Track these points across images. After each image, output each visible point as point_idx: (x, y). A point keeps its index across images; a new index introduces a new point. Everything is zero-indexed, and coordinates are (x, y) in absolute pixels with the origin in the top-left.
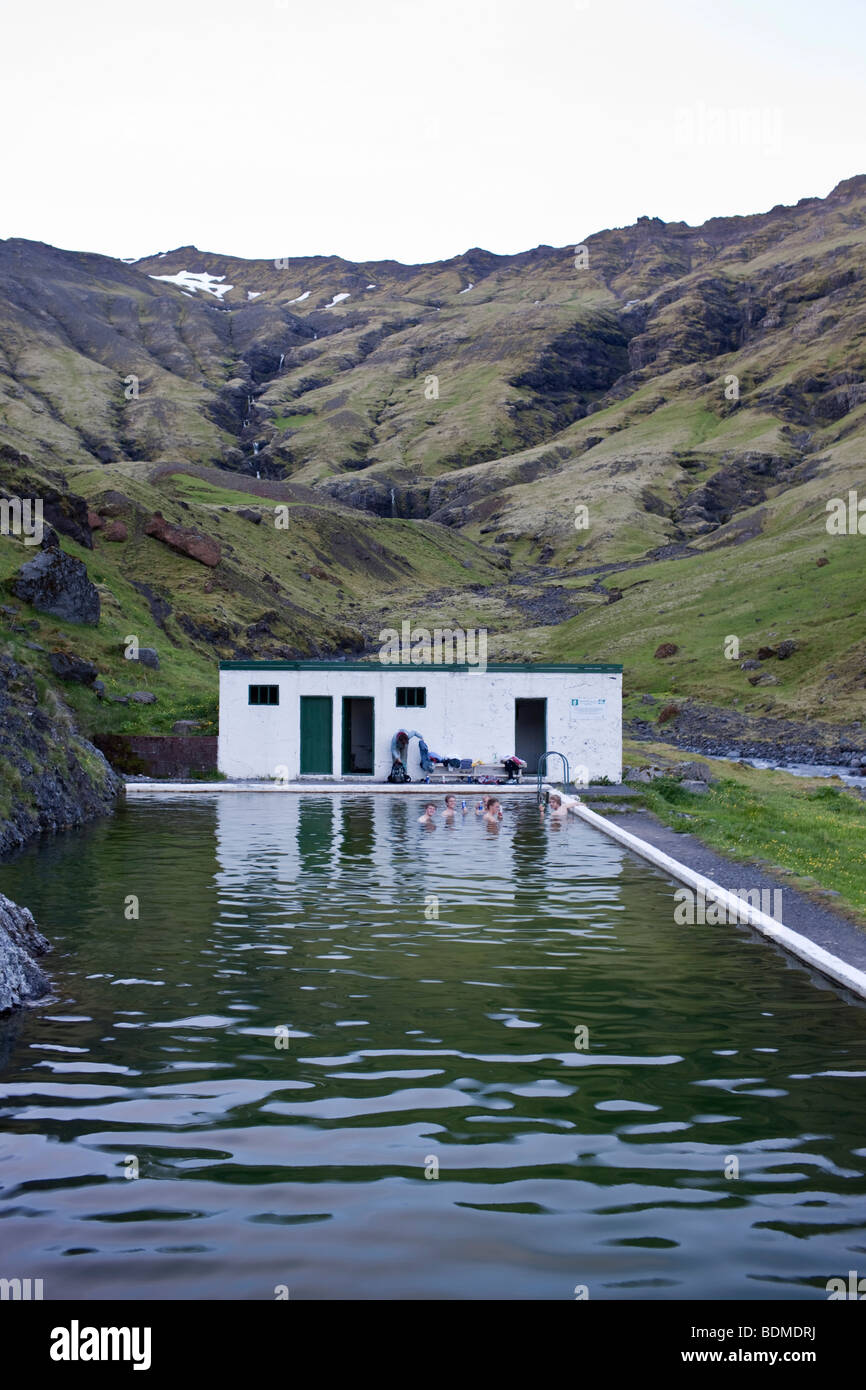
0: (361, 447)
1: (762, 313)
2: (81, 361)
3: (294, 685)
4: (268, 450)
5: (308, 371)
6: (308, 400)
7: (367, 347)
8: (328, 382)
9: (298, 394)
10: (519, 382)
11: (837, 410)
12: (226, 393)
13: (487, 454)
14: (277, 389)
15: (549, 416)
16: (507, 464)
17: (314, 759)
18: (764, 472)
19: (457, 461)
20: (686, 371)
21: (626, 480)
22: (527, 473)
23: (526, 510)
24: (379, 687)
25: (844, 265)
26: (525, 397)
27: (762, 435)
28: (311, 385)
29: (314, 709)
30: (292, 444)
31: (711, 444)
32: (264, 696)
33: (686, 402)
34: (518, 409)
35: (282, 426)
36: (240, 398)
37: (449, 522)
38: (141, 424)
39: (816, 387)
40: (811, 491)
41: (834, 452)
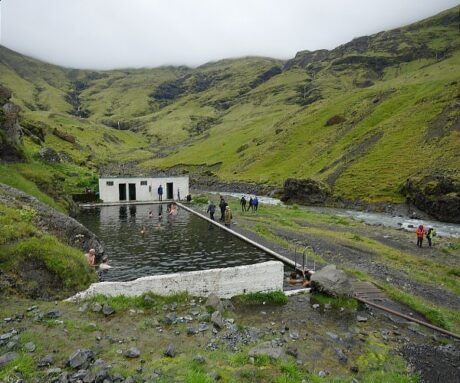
0: (109, 110)
1: (210, 83)
2: (22, 80)
3: (117, 182)
4: (83, 109)
5: (93, 89)
6: (93, 96)
7: (110, 83)
8: (98, 92)
9: (91, 95)
10: (151, 96)
11: (227, 107)
12: (69, 93)
13: (143, 114)
14: (84, 93)
15: (158, 105)
16: (148, 117)
17: (122, 196)
18: (211, 120)
19: (135, 115)
20: (192, 96)
21: (178, 122)
22: (154, 119)
23: (153, 129)
24: (137, 181)
25: (228, 72)
26: (153, 99)
27: (210, 112)
28: (94, 93)
29: (122, 187)
30: (89, 108)
31: (198, 114)
32: (111, 184)
33: (192, 103)
34: (150, 103)
35: (86, 104)
36: (73, 95)
37: (134, 131)
38: (43, 100)
39: (222, 102)
40: (221, 126)
41: (226, 117)
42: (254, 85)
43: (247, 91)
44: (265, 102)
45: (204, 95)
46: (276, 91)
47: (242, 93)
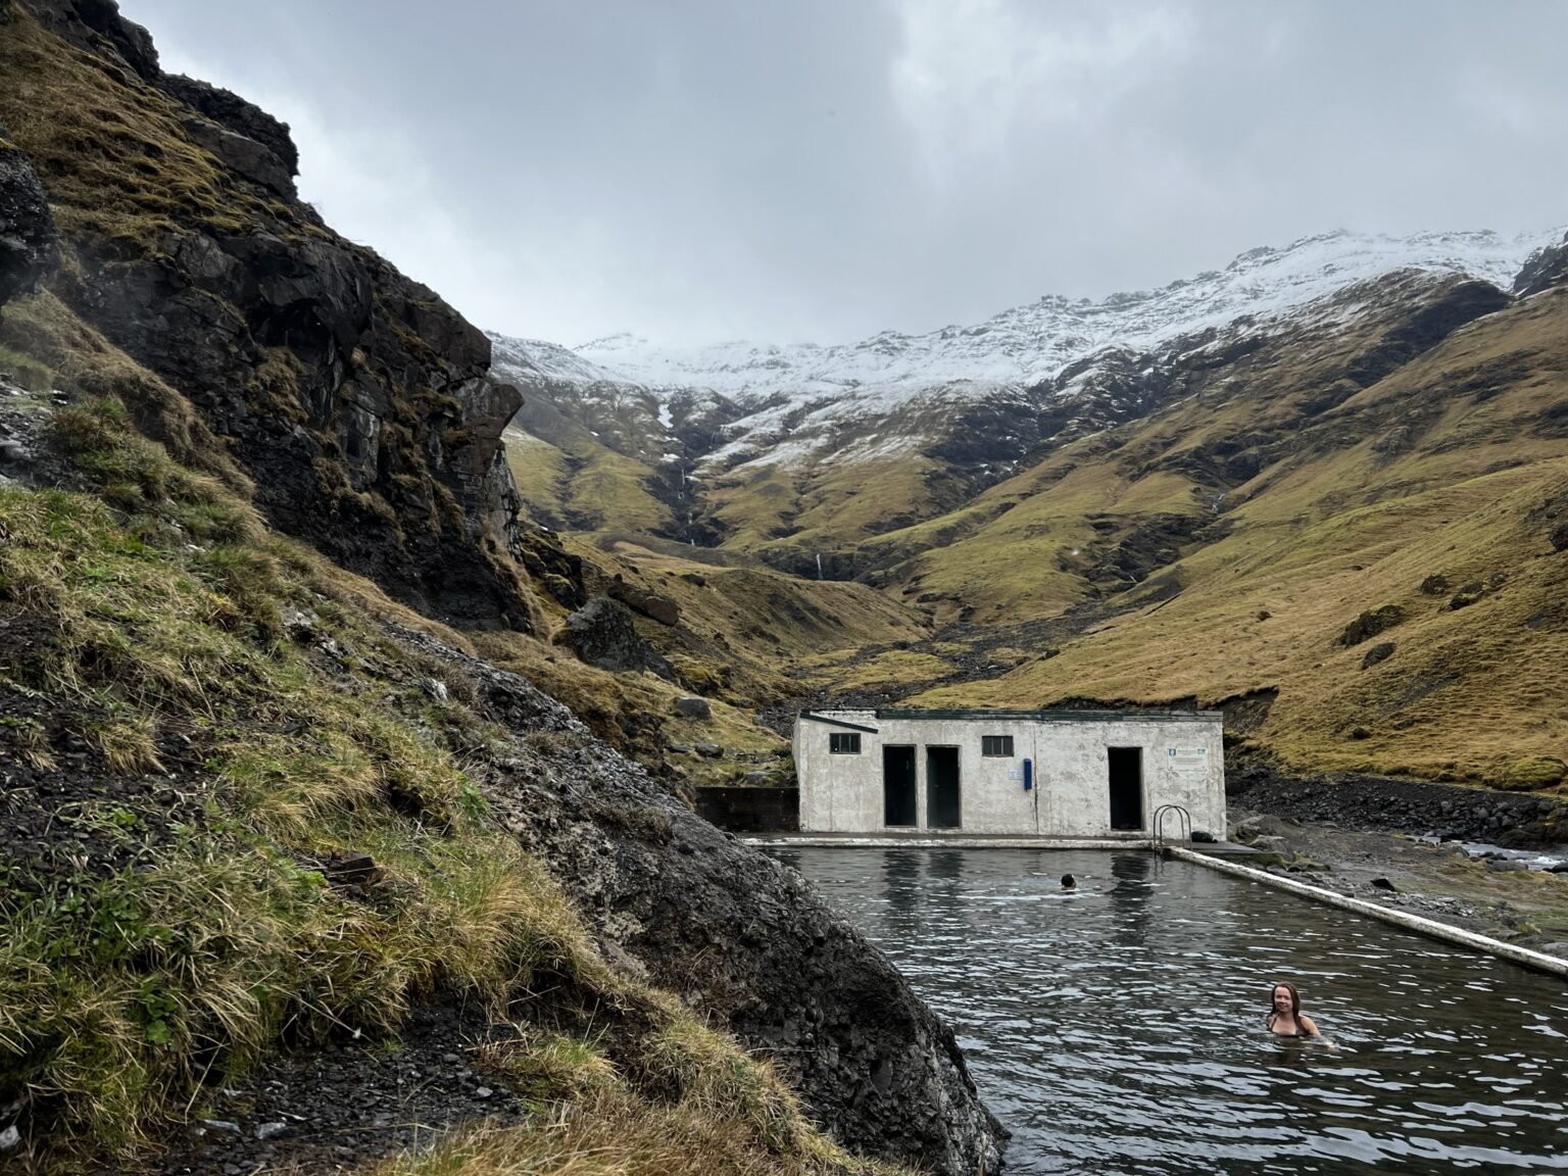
0: (786, 516)
4: (702, 520)
5: (737, 447)
6: (738, 473)
7: (790, 424)
8: (755, 456)
9: (729, 468)
10: (933, 453)
11: (1247, 470)
12: (661, 468)
13: (903, 521)
14: (708, 464)
15: (963, 484)
16: (923, 530)
17: (898, 808)
18: (1179, 532)
19: (877, 527)
20: (1094, 438)
21: (1041, 542)
22: (945, 537)
23: (945, 571)
24: (965, 737)
25: (1248, 333)
26: (939, 466)
27: (1173, 496)
28: (740, 459)
29: (898, 761)
30: (723, 513)
31: (1123, 506)
32: (845, 743)
33: (1094, 469)
34: (933, 479)
35: (713, 497)
36: (673, 471)
37: (873, 583)
38: (583, 497)
39: (1226, 449)
40: (1226, 548)
41: (1246, 511)
42: (1368, 370)
43: (1342, 394)
44: (1437, 435)
45: (1144, 431)
46: (1485, 384)
47: (1313, 409)
